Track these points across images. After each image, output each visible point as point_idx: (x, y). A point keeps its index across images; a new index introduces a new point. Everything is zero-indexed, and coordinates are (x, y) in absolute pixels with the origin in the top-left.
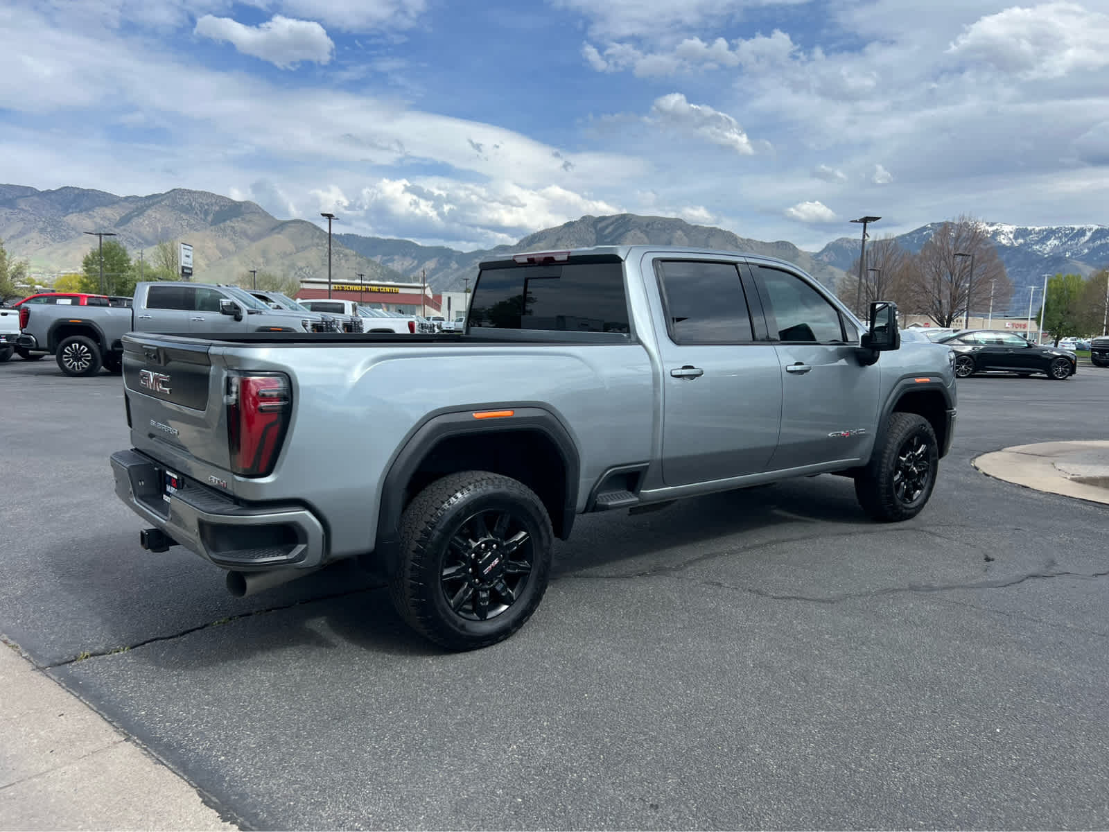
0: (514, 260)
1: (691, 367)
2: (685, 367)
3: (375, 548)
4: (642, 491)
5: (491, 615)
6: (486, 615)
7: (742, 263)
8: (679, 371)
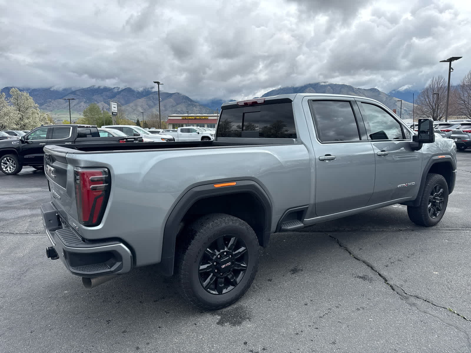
0: (238, 104)
1: (330, 155)
2: (326, 155)
3: (161, 262)
4: (305, 220)
5: (224, 291)
6: (222, 291)
7: (353, 101)
8: (324, 157)
